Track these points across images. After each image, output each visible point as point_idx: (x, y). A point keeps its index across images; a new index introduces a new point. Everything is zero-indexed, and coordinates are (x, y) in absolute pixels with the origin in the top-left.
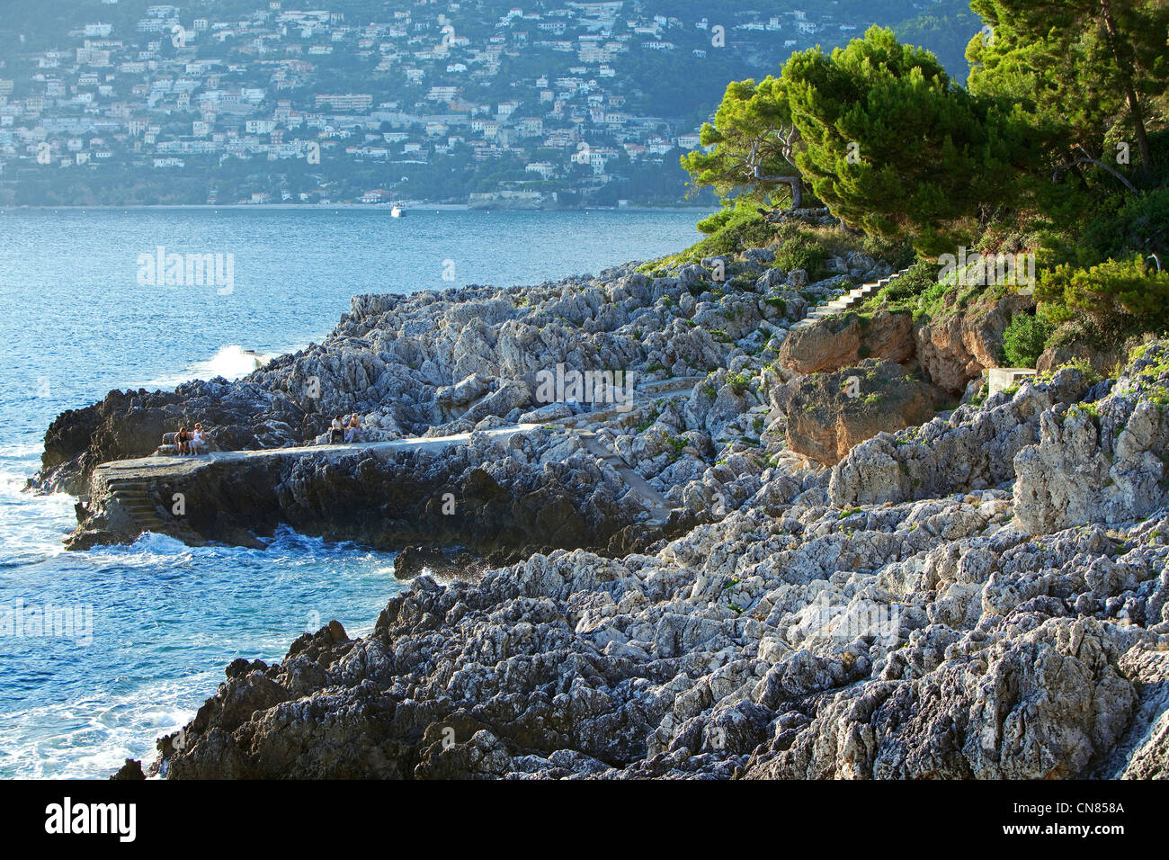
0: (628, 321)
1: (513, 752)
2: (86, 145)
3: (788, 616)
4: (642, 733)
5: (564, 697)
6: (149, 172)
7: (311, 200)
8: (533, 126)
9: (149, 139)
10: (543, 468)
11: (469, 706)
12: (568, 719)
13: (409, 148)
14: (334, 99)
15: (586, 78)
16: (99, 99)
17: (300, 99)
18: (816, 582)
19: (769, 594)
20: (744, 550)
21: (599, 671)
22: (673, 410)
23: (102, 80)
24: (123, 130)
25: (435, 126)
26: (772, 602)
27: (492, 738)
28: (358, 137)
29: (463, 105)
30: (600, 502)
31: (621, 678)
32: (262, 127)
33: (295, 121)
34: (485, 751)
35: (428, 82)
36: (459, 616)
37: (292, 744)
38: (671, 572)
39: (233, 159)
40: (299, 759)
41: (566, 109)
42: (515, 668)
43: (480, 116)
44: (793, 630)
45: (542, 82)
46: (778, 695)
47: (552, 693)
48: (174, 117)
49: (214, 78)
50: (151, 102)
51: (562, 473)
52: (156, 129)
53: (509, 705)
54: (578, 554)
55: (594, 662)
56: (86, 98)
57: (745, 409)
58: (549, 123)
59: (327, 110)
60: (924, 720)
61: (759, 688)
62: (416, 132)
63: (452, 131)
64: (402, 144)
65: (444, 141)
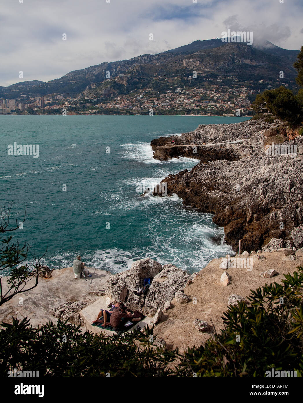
0: (240, 129)
1: (208, 190)
2: (168, 107)
3: (258, 171)
4: (231, 188)
5: (218, 182)
6: (176, 111)
7: (200, 115)
8: (233, 105)
9: (177, 106)
10: (224, 149)
11: (202, 182)
12: (218, 185)
13: (214, 108)
14: (204, 101)
15: (241, 98)
16: (169, 100)
17: (199, 101)
18: (263, 166)
19: (255, 167)
20: (251, 160)
21: (224, 178)
22: (246, 142)
23: (170, 98)
24: (173, 105)
25: (218, 105)
26: (255, 169)
27: (205, 188)
28: (207, 106)
29: (222, 102)
30: (233, 154)
31: (228, 179)
32: (193, 105)
33: (198, 104)
34: (204, 189)
35: (217, 99)
36: (204, 169)
37: (173, 187)
38: (239, 164)
39: (189, 109)
40: (174, 189)
41: (238, 103)
42: (210, 177)
43: (225, 104)
44: (258, 173)
45: (234, 99)
46: (253, 184)
47: (216, 181)
48: (180, 103)
49: (186, 98)
50: (177, 101)
51: (227, 150)
52: (178, 105)
53: (209, 182)
54: (224, 160)
55: (223, 177)
56: (168, 101)
57: (258, 142)
58: (235, 105)
59: (203, 102)
60: (276, 188)
61: (250, 182)
62: (216, 106)
63: (221, 106)
64: (213, 108)
65: (220, 107)
